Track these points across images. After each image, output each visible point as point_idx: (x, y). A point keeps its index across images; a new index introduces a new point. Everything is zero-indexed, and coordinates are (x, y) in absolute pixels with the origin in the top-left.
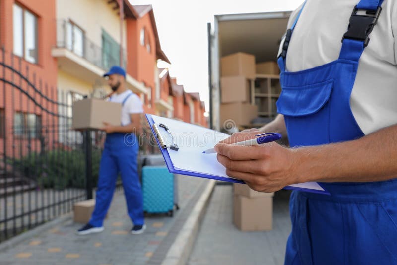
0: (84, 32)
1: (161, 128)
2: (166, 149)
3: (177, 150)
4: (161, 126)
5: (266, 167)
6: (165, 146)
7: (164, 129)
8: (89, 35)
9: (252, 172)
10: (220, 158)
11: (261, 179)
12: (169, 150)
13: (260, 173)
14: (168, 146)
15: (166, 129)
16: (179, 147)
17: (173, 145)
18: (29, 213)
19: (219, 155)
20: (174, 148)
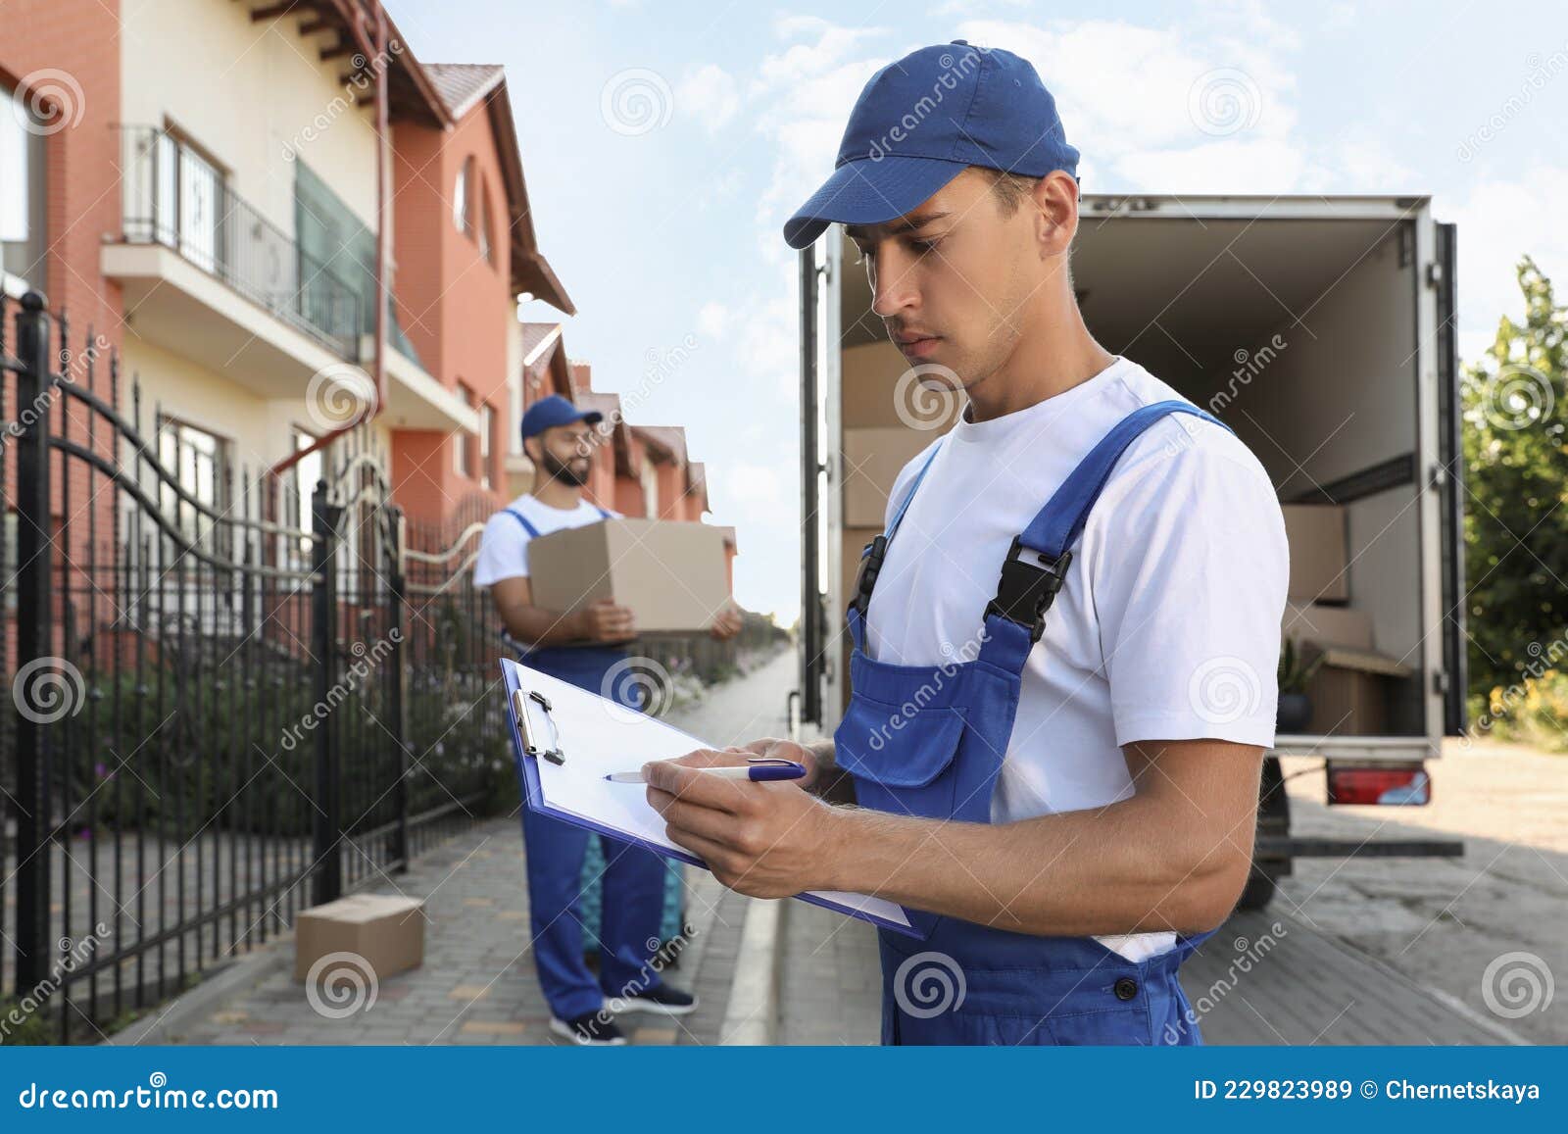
0: (222, 174)
1: (534, 702)
2: (535, 756)
3: (559, 762)
4: (535, 697)
5: (752, 834)
6: (534, 749)
7: (539, 705)
8: (243, 186)
9: (720, 840)
10: (655, 796)
11: (737, 861)
12: (540, 759)
13: (736, 846)
14: (541, 750)
15: (546, 708)
16: (567, 757)
17: (553, 751)
18: (116, 960)
19: (651, 789)
20: (554, 758)
